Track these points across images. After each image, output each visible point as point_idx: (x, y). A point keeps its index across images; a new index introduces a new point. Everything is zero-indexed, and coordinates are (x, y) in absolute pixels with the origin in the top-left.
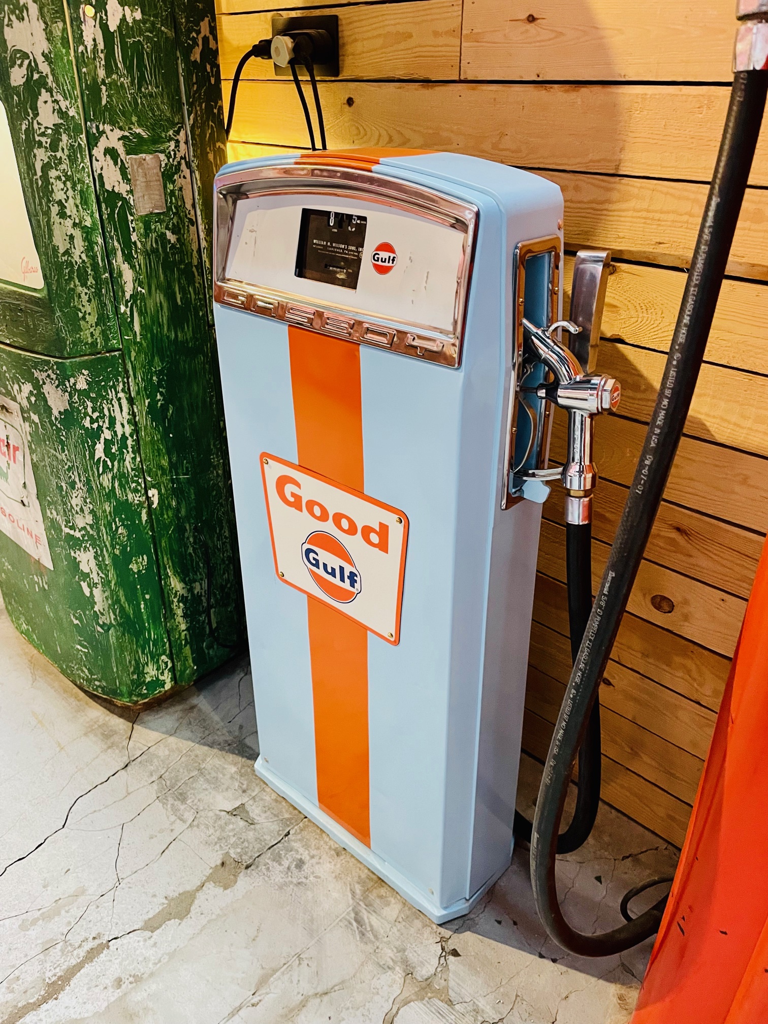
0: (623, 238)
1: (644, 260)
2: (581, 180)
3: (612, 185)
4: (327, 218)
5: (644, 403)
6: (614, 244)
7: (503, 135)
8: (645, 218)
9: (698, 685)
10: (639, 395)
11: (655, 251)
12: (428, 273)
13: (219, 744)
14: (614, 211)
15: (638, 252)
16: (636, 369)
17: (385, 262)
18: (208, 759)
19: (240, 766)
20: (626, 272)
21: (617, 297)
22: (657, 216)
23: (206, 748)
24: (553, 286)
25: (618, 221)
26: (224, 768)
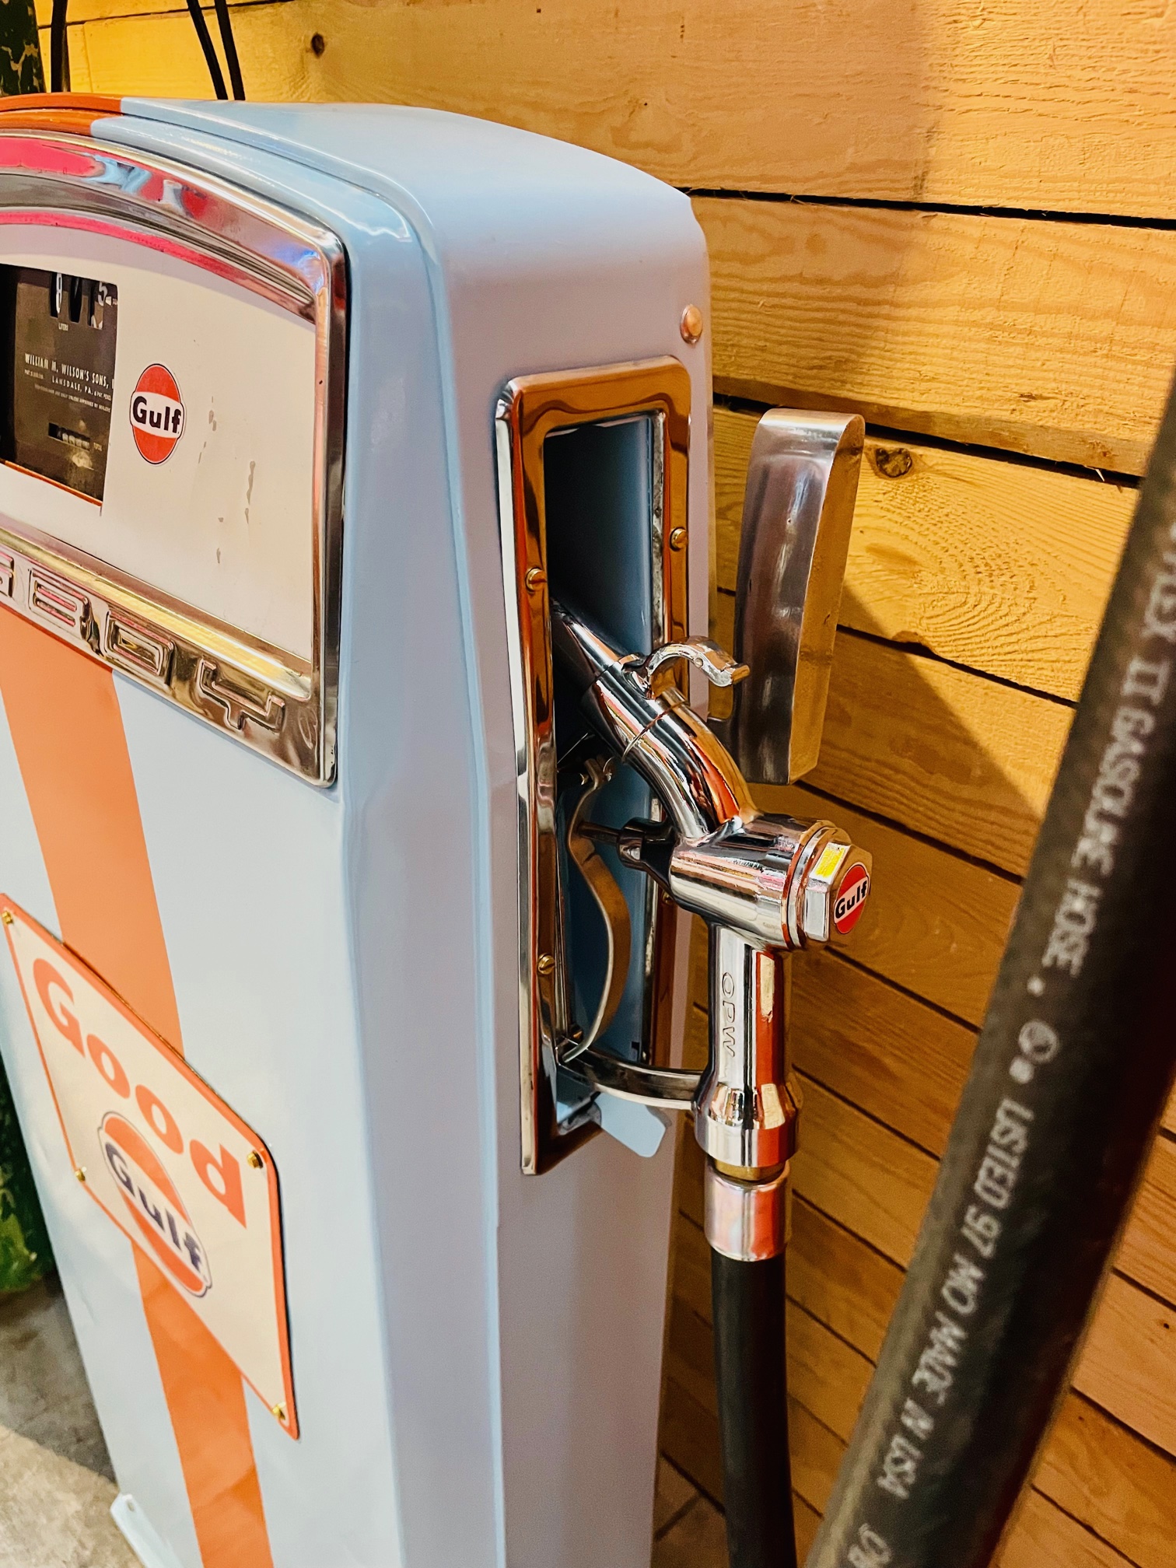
0: (933, 379)
1: (989, 443)
2: (829, 222)
3: (904, 235)
4: (47, 290)
5: (980, 813)
6: (908, 395)
7: (637, 106)
8: (992, 326)
9: (1093, 1491)
10: (966, 792)
11: (1015, 417)
12: (253, 466)
13: (59, 1437)
14: (909, 306)
15: (970, 420)
16: (959, 727)
17: (157, 425)
18: (27, 1475)
19: (89, 1497)
20: (938, 473)
21: (914, 537)
22: (1024, 320)
23: (30, 1444)
24: (666, 525)
25: (920, 334)
26: (55, 1502)
